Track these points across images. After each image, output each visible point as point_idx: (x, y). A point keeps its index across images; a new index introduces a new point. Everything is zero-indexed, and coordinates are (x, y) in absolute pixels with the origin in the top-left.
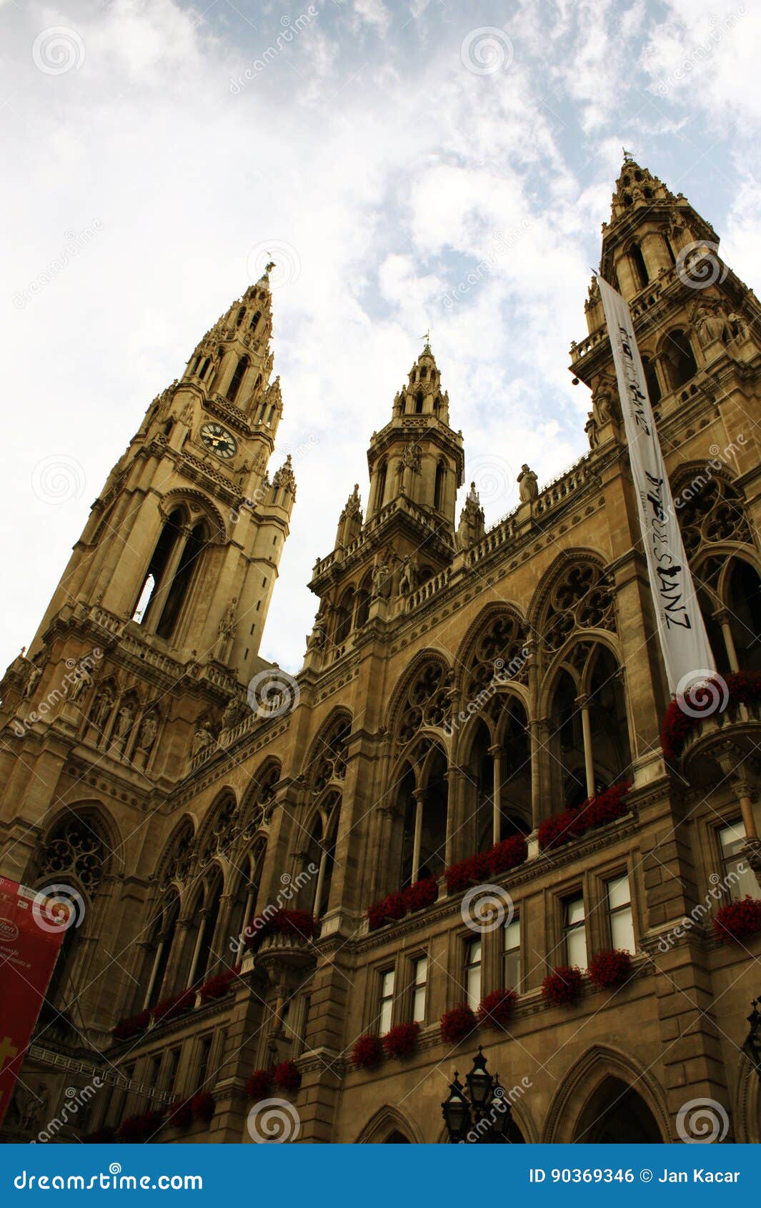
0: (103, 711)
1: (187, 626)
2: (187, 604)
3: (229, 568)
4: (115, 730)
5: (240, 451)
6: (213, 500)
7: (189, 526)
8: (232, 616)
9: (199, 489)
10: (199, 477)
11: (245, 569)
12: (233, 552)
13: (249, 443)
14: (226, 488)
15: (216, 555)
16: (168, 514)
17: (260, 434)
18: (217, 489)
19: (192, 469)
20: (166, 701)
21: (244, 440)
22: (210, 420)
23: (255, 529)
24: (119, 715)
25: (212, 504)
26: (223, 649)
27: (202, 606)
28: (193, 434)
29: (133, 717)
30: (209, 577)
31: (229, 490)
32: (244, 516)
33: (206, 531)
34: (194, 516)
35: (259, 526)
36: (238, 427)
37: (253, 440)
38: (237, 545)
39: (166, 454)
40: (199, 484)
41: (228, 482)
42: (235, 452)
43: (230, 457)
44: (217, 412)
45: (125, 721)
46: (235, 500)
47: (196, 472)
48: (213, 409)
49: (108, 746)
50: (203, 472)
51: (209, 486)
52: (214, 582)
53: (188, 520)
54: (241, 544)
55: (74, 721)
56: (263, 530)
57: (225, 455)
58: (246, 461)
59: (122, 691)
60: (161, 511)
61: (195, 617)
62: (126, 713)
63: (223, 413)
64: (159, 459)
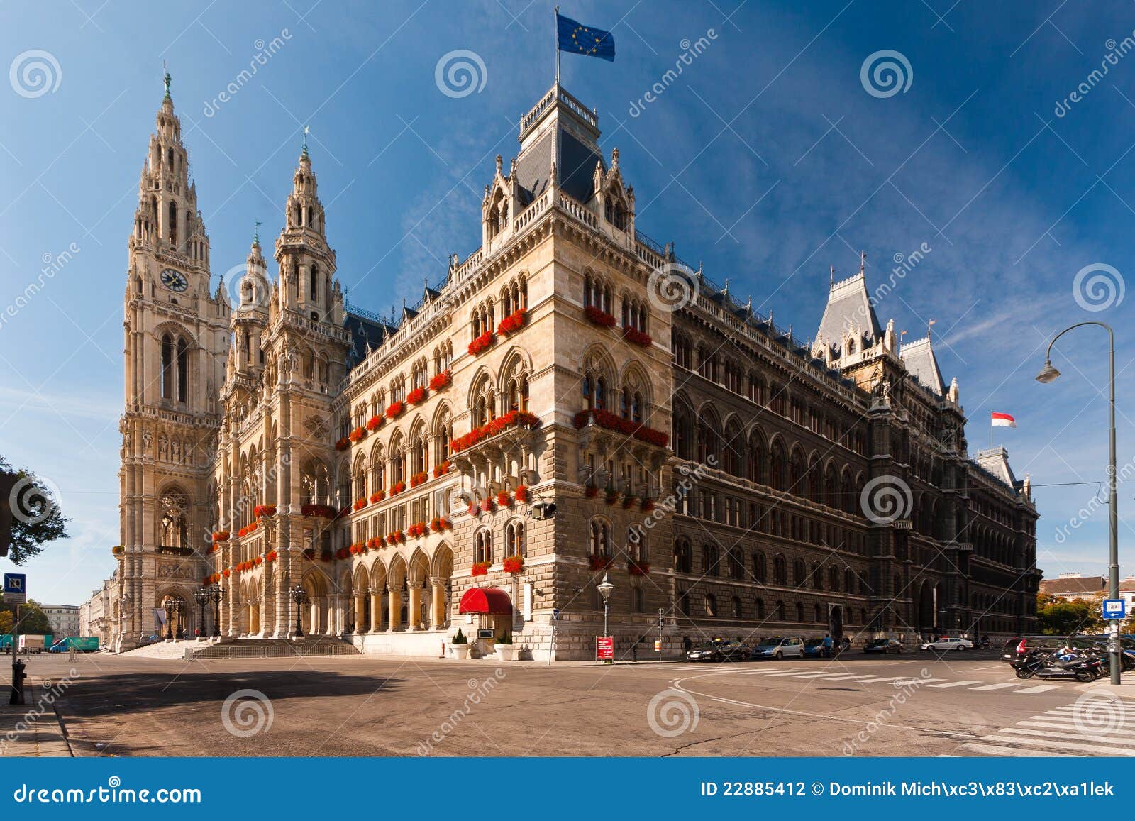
0: (164, 447)
3: (203, 361)
4: (173, 452)
5: (189, 283)
6: (182, 324)
7: (175, 342)
9: (172, 320)
10: (169, 313)
11: (213, 359)
12: (202, 353)
13: (194, 275)
14: (188, 315)
15: (195, 356)
16: (161, 339)
17: (198, 269)
18: (182, 317)
19: (163, 310)
20: (192, 434)
21: (189, 275)
22: (164, 267)
23: (212, 333)
24: (172, 446)
25: (183, 326)
26: (211, 406)
27: (195, 385)
28: (156, 282)
29: (179, 445)
30: (195, 369)
31: (190, 316)
32: (203, 329)
33: (186, 343)
34: (175, 336)
35: (214, 331)
36: (183, 267)
37: (196, 273)
38: (204, 348)
39: (144, 307)
40: (171, 317)
41: (188, 311)
42: (187, 285)
43: (185, 289)
44: (166, 260)
45: (176, 449)
46: (195, 321)
47: (166, 311)
48: (163, 258)
49: (172, 460)
50: (170, 310)
51: (178, 317)
53: (173, 338)
54: (206, 346)
55: (152, 456)
56: (217, 334)
57: (182, 289)
58: (195, 291)
59: (169, 437)
60: (156, 340)
62: (175, 445)
63: (170, 261)
64: (142, 309)
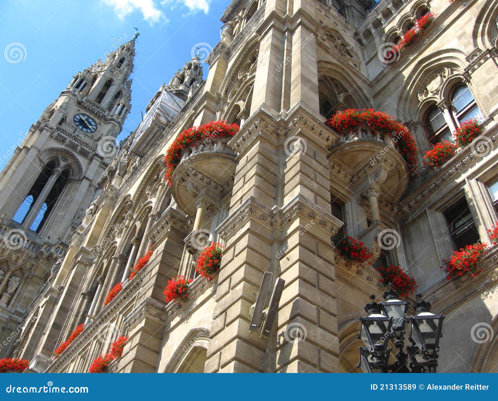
1: (50, 225)
2: (52, 213)
3: (81, 192)
5: (98, 129)
6: (76, 155)
7: (59, 169)
8: (78, 218)
9: (67, 148)
10: (67, 142)
11: (93, 193)
12: (85, 183)
13: (106, 124)
14: (85, 148)
15: (75, 185)
16: (46, 162)
17: (112, 120)
18: (79, 148)
19: (63, 137)
21: (102, 123)
22: (81, 112)
25: (75, 157)
27: (61, 213)
28: (67, 119)
30: (68, 198)
31: (87, 149)
32: (95, 164)
33: (71, 172)
34: (62, 164)
36: (99, 116)
37: (109, 123)
38: (87, 179)
39: (45, 128)
40: (67, 145)
41: (87, 145)
42: (96, 130)
44: (86, 108)
46: (90, 155)
47: (65, 139)
48: (84, 106)
50: (70, 139)
51: (74, 147)
52: (71, 200)
53: (59, 165)
54: (91, 178)
57: (89, 131)
58: (102, 135)
60: (41, 161)
61: (56, 219)
63: (89, 108)
64: (41, 130)
